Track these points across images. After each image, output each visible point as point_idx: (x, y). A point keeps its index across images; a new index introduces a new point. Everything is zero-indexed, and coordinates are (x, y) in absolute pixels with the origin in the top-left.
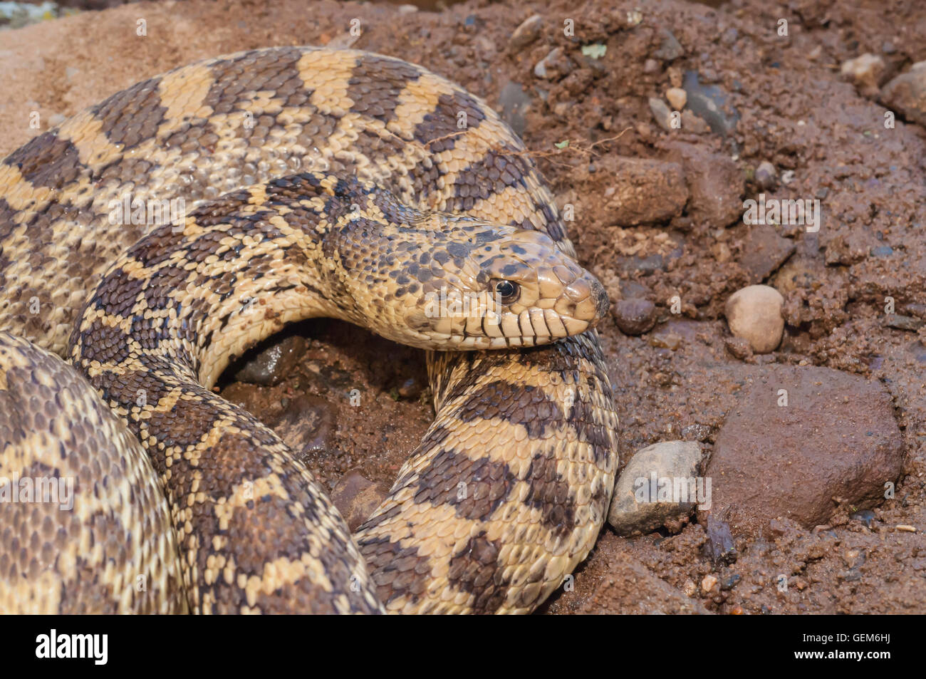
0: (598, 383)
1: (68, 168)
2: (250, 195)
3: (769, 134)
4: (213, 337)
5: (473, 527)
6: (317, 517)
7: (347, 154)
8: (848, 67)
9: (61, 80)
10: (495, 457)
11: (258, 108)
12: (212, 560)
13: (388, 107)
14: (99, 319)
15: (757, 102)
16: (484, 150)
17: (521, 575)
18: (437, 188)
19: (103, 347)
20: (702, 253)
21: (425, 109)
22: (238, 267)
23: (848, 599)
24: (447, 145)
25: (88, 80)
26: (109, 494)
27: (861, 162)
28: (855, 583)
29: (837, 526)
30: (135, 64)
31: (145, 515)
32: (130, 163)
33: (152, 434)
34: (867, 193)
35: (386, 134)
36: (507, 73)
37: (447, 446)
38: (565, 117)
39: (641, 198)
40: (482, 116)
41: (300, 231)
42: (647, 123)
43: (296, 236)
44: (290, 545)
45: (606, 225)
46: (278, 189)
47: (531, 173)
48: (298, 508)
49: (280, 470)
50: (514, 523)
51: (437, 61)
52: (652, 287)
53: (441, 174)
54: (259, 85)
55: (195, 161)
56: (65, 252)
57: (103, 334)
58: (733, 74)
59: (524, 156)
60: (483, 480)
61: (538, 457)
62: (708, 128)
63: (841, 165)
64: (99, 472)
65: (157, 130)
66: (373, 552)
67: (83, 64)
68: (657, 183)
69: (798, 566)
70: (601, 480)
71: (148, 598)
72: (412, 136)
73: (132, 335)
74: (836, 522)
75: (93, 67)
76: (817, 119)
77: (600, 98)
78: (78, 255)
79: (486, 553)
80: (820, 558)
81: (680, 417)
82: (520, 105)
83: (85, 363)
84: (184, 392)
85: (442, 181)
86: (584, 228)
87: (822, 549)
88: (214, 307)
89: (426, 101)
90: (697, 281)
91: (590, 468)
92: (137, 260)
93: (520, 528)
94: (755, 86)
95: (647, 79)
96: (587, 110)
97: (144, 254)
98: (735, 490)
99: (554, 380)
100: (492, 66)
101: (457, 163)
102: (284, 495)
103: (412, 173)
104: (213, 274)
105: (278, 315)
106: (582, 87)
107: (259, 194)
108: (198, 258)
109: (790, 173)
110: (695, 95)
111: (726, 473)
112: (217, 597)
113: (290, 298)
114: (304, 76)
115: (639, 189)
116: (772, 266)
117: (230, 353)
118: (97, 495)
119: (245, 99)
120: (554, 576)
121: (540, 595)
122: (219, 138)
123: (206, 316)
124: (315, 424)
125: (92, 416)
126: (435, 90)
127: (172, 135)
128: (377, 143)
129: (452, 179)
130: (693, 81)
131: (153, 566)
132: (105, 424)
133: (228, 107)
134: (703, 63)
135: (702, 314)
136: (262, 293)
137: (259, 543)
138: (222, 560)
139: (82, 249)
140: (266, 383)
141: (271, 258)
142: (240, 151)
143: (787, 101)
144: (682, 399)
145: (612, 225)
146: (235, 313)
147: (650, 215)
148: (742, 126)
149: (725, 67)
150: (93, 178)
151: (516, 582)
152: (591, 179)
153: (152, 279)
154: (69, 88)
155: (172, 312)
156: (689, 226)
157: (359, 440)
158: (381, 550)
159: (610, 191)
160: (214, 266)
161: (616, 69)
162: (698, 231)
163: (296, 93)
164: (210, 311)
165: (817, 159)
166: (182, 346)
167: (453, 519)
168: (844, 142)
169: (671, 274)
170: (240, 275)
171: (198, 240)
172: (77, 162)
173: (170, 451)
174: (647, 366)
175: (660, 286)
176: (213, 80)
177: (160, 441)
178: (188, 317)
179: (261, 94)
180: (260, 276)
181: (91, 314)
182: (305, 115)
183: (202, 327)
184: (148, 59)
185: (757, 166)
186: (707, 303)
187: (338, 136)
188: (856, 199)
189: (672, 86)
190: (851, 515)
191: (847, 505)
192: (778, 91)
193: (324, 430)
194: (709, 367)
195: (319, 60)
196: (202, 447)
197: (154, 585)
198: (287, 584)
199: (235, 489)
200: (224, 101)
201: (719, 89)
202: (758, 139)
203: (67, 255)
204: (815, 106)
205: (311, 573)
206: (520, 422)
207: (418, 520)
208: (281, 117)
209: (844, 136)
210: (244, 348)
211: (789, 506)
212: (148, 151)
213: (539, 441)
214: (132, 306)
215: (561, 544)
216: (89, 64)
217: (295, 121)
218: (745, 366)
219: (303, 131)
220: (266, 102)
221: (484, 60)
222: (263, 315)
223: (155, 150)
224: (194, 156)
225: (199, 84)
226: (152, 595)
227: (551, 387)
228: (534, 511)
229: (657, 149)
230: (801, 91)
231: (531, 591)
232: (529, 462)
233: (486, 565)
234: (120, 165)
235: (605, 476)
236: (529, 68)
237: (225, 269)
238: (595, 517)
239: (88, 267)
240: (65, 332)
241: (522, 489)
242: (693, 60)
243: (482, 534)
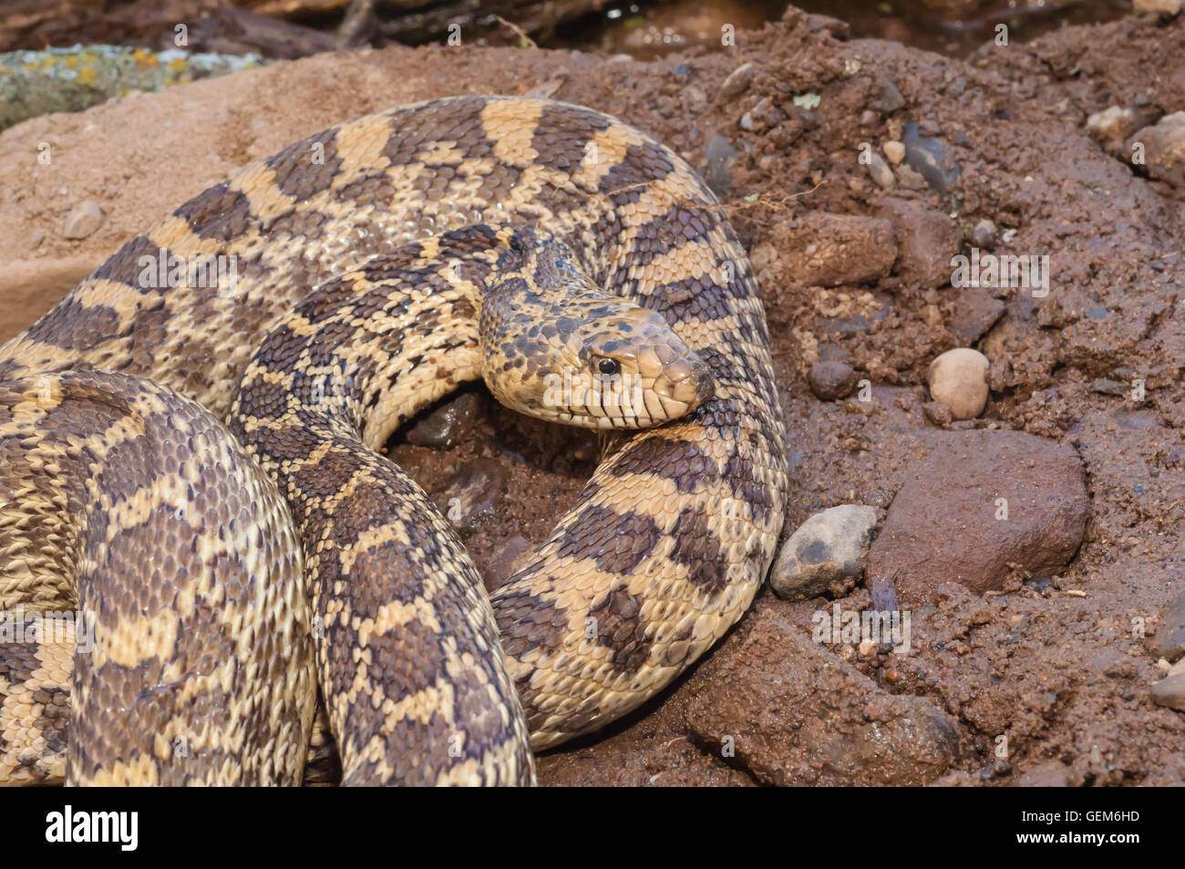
0: (763, 440)
1: (238, 220)
2: (421, 248)
3: (992, 191)
4: (381, 396)
5: (614, 581)
6: (437, 562)
7: (530, 208)
8: (1095, 120)
9: (245, 132)
10: (641, 511)
11: (436, 159)
12: (332, 604)
13: (573, 158)
14: (261, 375)
15: (981, 156)
16: (669, 203)
17: (666, 631)
18: (618, 243)
19: (262, 403)
20: (911, 315)
21: (612, 160)
22: (406, 323)
23: (1005, 661)
24: (632, 197)
25: (273, 132)
26: (235, 538)
27: (1088, 220)
28: (1013, 646)
29: (1009, 592)
30: (323, 115)
31: (273, 560)
32: (303, 215)
33: (298, 486)
34: (1087, 252)
35: (570, 186)
36: (715, 125)
37: (595, 501)
38: (770, 170)
39: (844, 256)
40: (669, 168)
41: (469, 283)
42: (861, 178)
43: (465, 288)
44: (404, 589)
45: (807, 286)
46: (451, 242)
47: (719, 228)
48: (418, 554)
49: (407, 517)
50: (658, 578)
51: (641, 112)
52: (852, 351)
53: (624, 228)
54: (440, 135)
55: (370, 214)
56: (229, 306)
57: (263, 391)
58: (957, 126)
59: (711, 210)
60: (626, 534)
61: (686, 511)
62: (926, 184)
63: (1066, 223)
64: (227, 515)
65: (332, 181)
66: (512, 606)
67: (269, 116)
68: (863, 239)
69: (960, 630)
70: (758, 538)
71: (270, 640)
72: (596, 189)
73: (292, 391)
74: (1007, 588)
75: (279, 119)
76: (1046, 175)
77: (810, 151)
78: (244, 310)
79: (627, 608)
80: (985, 624)
81: (864, 482)
82: (725, 159)
83: (243, 418)
84: (334, 445)
85: (624, 236)
86: (784, 289)
87: (988, 614)
88: (381, 364)
89: (613, 152)
90: (902, 344)
91: (746, 526)
92: (304, 316)
93: (665, 583)
94: (980, 139)
95: (863, 132)
96: (794, 164)
97: (311, 310)
98: (904, 554)
99: (710, 435)
100: (701, 118)
101: (640, 216)
102: (406, 541)
103: (595, 226)
104: (381, 330)
105: (450, 373)
106: (789, 139)
107: (431, 248)
108: (366, 314)
109: (1013, 231)
110: (914, 148)
111: (897, 537)
112: (333, 640)
113: (461, 355)
114: (487, 126)
115: (843, 247)
116: (981, 329)
117: (400, 413)
118: (222, 537)
119: (425, 150)
120: (703, 635)
121: (688, 655)
122: (396, 190)
123: (372, 374)
124: (484, 488)
125: (226, 462)
126: (624, 141)
127: (348, 187)
128: (560, 197)
129: (634, 233)
130: (914, 133)
131: (278, 609)
132: (239, 470)
133: (408, 158)
134: (925, 114)
135: (904, 379)
136: (432, 351)
137: (376, 587)
138: (340, 604)
139: (248, 304)
140: (440, 446)
141: (439, 313)
142: (417, 204)
143: (1015, 156)
144: (870, 465)
145: (814, 285)
146: (405, 371)
147: (855, 275)
148: (963, 181)
149: (951, 119)
150: (262, 231)
151: (660, 638)
152: (792, 235)
153: (318, 334)
154: (253, 140)
155: (337, 369)
156: (897, 287)
157: (528, 504)
158: (519, 604)
159: (811, 249)
160: (382, 322)
161: (830, 121)
162: (906, 292)
163: (479, 144)
164: (378, 368)
165: (1042, 218)
166: (345, 404)
167: (594, 572)
168: (1071, 199)
169: (874, 337)
170: (408, 331)
171: (366, 295)
172: (247, 214)
173: (310, 502)
174: (838, 431)
175: (861, 350)
176: (393, 130)
177: (304, 492)
178: (353, 375)
179: (442, 145)
180: (429, 332)
181: (253, 370)
182: (486, 167)
183: (368, 385)
184: (337, 110)
185: (975, 224)
186: (910, 368)
187: (520, 188)
188: (1075, 259)
189: (890, 139)
190: (1025, 581)
191: (1020, 570)
192: (1005, 145)
193: (493, 494)
194: (901, 432)
195: (504, 109)
196: (340, 496)
197: (278, 628)
198: (398, 626)
199: (361, 535)
200: (401, 151)
201: (941, 142)
202: (980, 195)
203: (232, 310)
204: (1045, 161)
205: (421, 616)
206: (670, 476)
207: (560, 573)
208: (462, 169)
209: (1072, 192)
210: (416, 407)
211: (959, 571)
212: (321, 203)
213: (689, 496)
214: (294, 362)
215: (710, 602)
216: (276, 116)
217: (476, 173)
218: (940, 432)
219: (484, 184)
220: (445, 153)
221: (691, 112)
222: (434, 375)
223: (328, 202)
224: (370, 209)
225: (378, 134)
226: (274, 637)
227: (706, 442)
228: (680, 567)
229: (868, 206)
230: (1031, 145)
231: (679, 649)
232: (676, 516)
233: (626, 620)
234: (293, 217)
235: (764, 535)
236: (735, 119)
237: (394, 326)
238: (750, 577)
239: (255, 322)
240: (229, 388)
241: (668, 544)
242: (914, 112)
243: (623, 588)
